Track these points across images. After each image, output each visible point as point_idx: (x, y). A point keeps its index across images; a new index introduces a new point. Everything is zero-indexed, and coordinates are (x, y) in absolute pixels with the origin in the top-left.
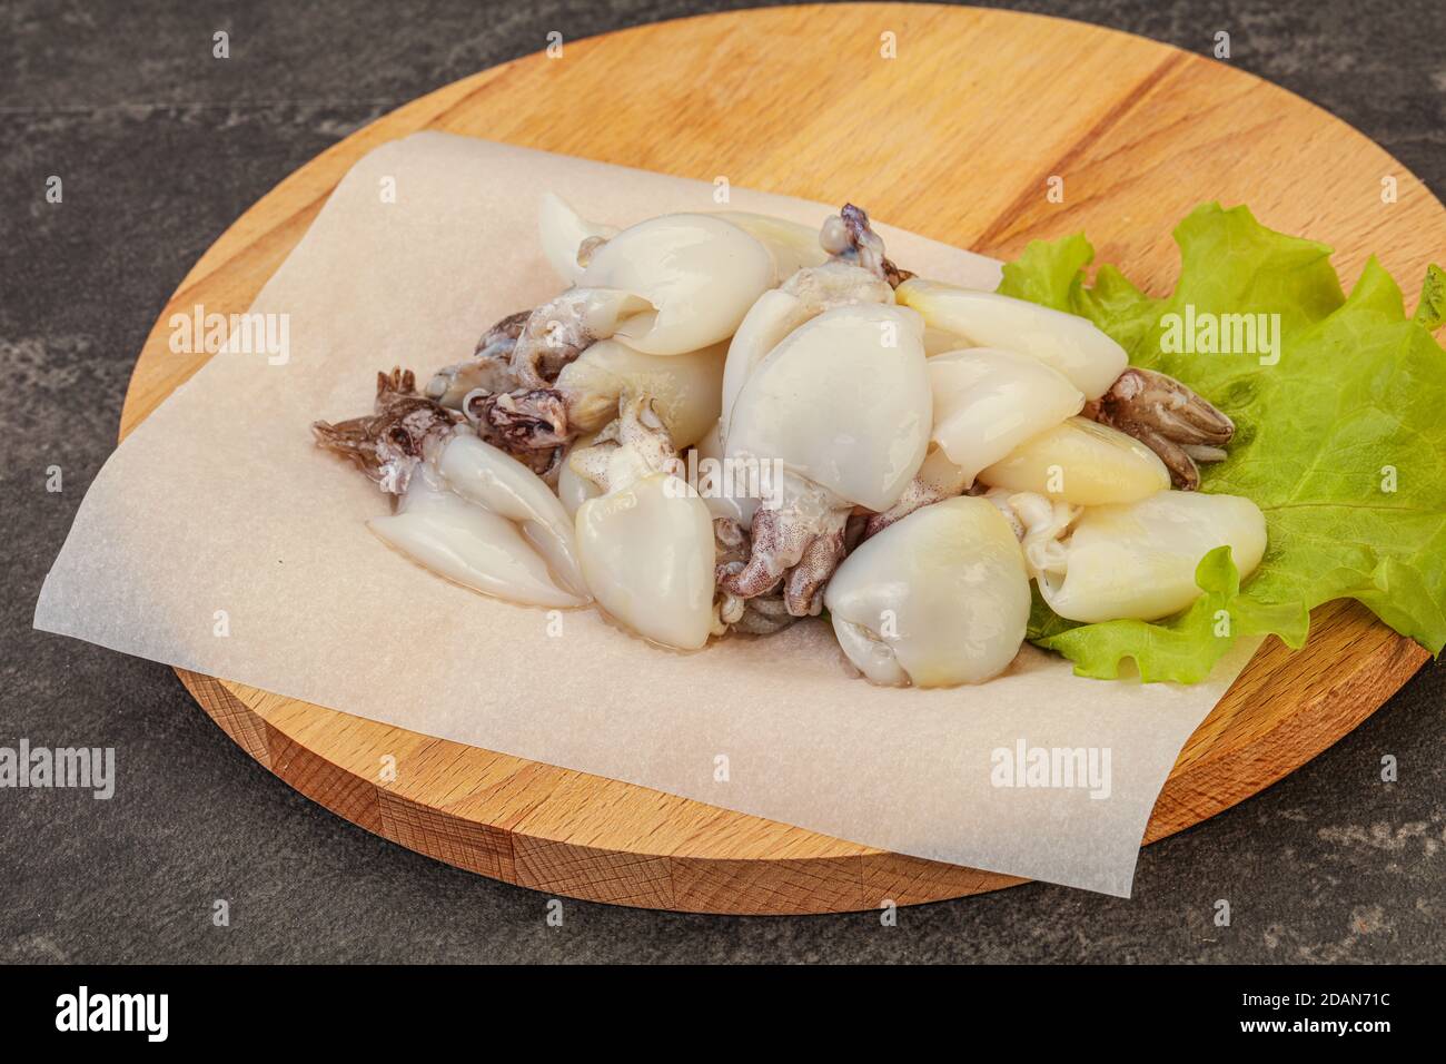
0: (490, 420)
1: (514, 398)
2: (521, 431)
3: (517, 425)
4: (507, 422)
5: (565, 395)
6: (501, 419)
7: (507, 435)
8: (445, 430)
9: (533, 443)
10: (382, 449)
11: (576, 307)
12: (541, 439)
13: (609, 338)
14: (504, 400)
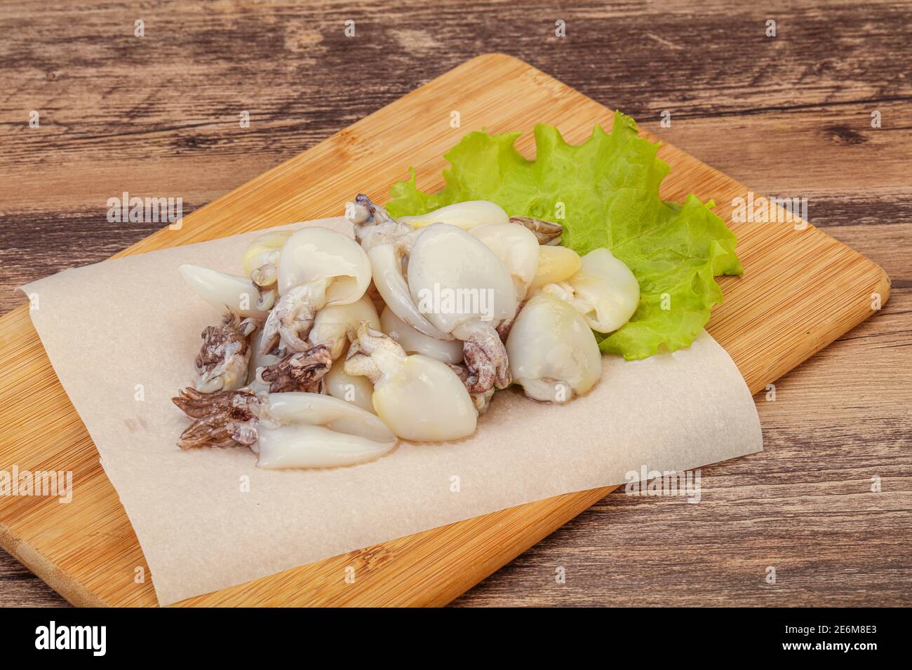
0: (290, 375)
1: (298, 359)
2: (309, 375)
3: (307, 372)
4: (302, 373)
5: (326, 345)
6: (298, 373)
7: (303, 380)
8: (255, 399)
9: (315, 378)
10: (229, 427)
11: (304, 298)
12: (319, 373)
13: (325, 307)
14: (294, 362)
